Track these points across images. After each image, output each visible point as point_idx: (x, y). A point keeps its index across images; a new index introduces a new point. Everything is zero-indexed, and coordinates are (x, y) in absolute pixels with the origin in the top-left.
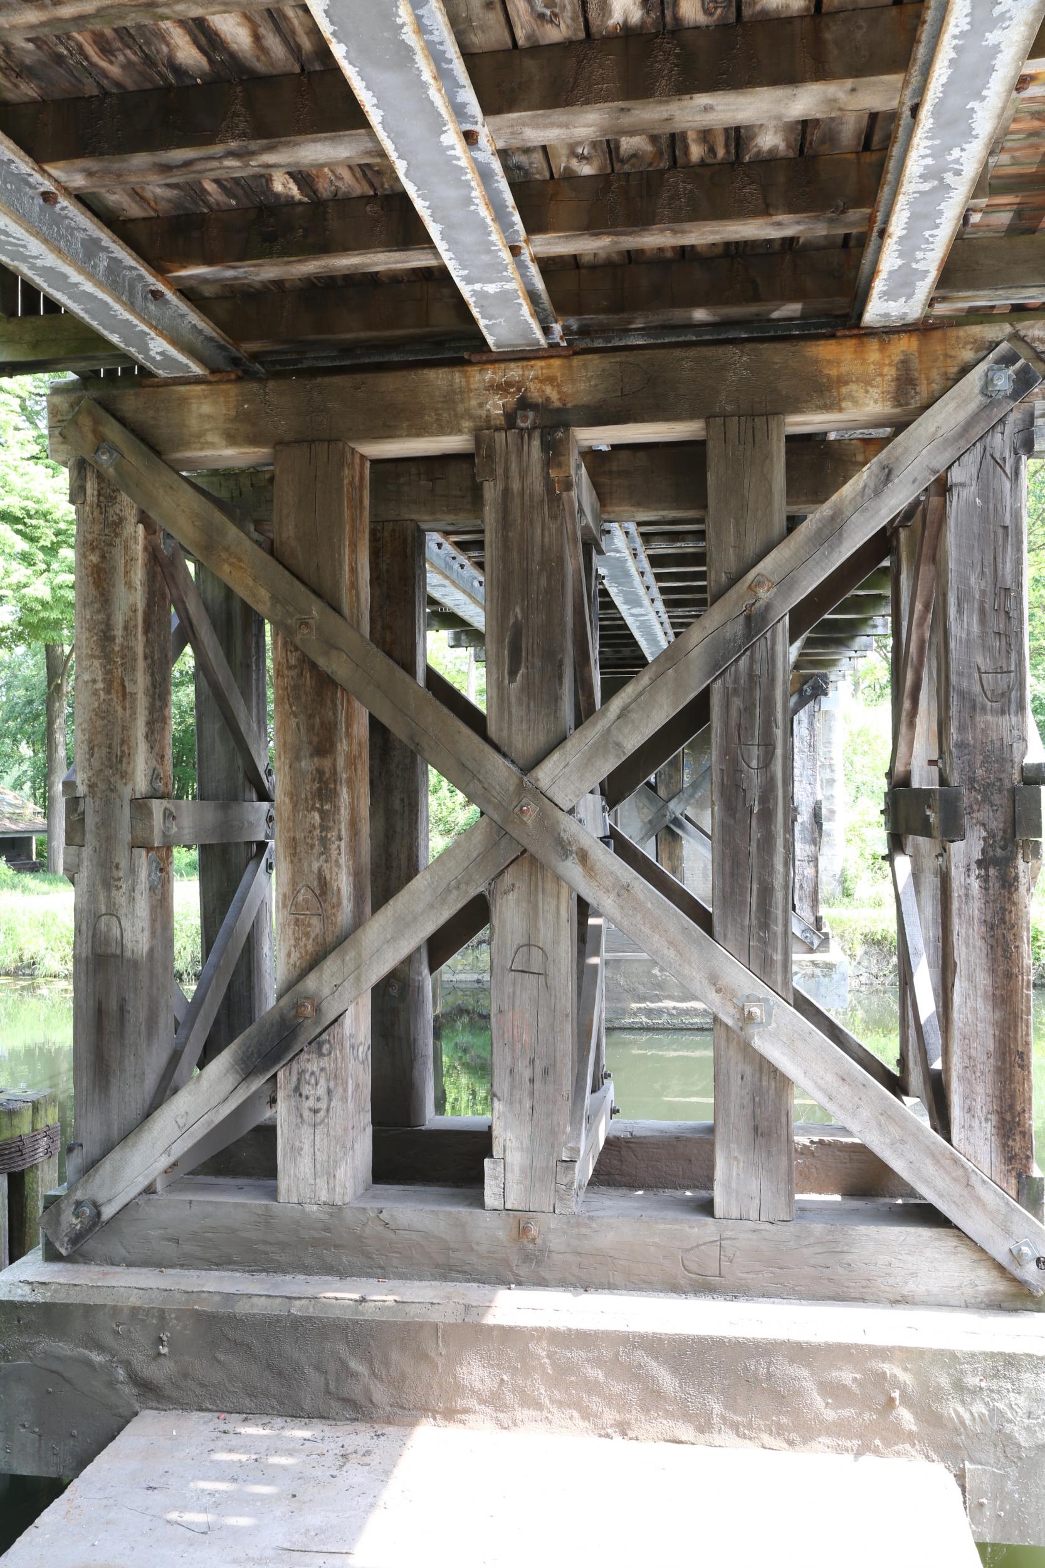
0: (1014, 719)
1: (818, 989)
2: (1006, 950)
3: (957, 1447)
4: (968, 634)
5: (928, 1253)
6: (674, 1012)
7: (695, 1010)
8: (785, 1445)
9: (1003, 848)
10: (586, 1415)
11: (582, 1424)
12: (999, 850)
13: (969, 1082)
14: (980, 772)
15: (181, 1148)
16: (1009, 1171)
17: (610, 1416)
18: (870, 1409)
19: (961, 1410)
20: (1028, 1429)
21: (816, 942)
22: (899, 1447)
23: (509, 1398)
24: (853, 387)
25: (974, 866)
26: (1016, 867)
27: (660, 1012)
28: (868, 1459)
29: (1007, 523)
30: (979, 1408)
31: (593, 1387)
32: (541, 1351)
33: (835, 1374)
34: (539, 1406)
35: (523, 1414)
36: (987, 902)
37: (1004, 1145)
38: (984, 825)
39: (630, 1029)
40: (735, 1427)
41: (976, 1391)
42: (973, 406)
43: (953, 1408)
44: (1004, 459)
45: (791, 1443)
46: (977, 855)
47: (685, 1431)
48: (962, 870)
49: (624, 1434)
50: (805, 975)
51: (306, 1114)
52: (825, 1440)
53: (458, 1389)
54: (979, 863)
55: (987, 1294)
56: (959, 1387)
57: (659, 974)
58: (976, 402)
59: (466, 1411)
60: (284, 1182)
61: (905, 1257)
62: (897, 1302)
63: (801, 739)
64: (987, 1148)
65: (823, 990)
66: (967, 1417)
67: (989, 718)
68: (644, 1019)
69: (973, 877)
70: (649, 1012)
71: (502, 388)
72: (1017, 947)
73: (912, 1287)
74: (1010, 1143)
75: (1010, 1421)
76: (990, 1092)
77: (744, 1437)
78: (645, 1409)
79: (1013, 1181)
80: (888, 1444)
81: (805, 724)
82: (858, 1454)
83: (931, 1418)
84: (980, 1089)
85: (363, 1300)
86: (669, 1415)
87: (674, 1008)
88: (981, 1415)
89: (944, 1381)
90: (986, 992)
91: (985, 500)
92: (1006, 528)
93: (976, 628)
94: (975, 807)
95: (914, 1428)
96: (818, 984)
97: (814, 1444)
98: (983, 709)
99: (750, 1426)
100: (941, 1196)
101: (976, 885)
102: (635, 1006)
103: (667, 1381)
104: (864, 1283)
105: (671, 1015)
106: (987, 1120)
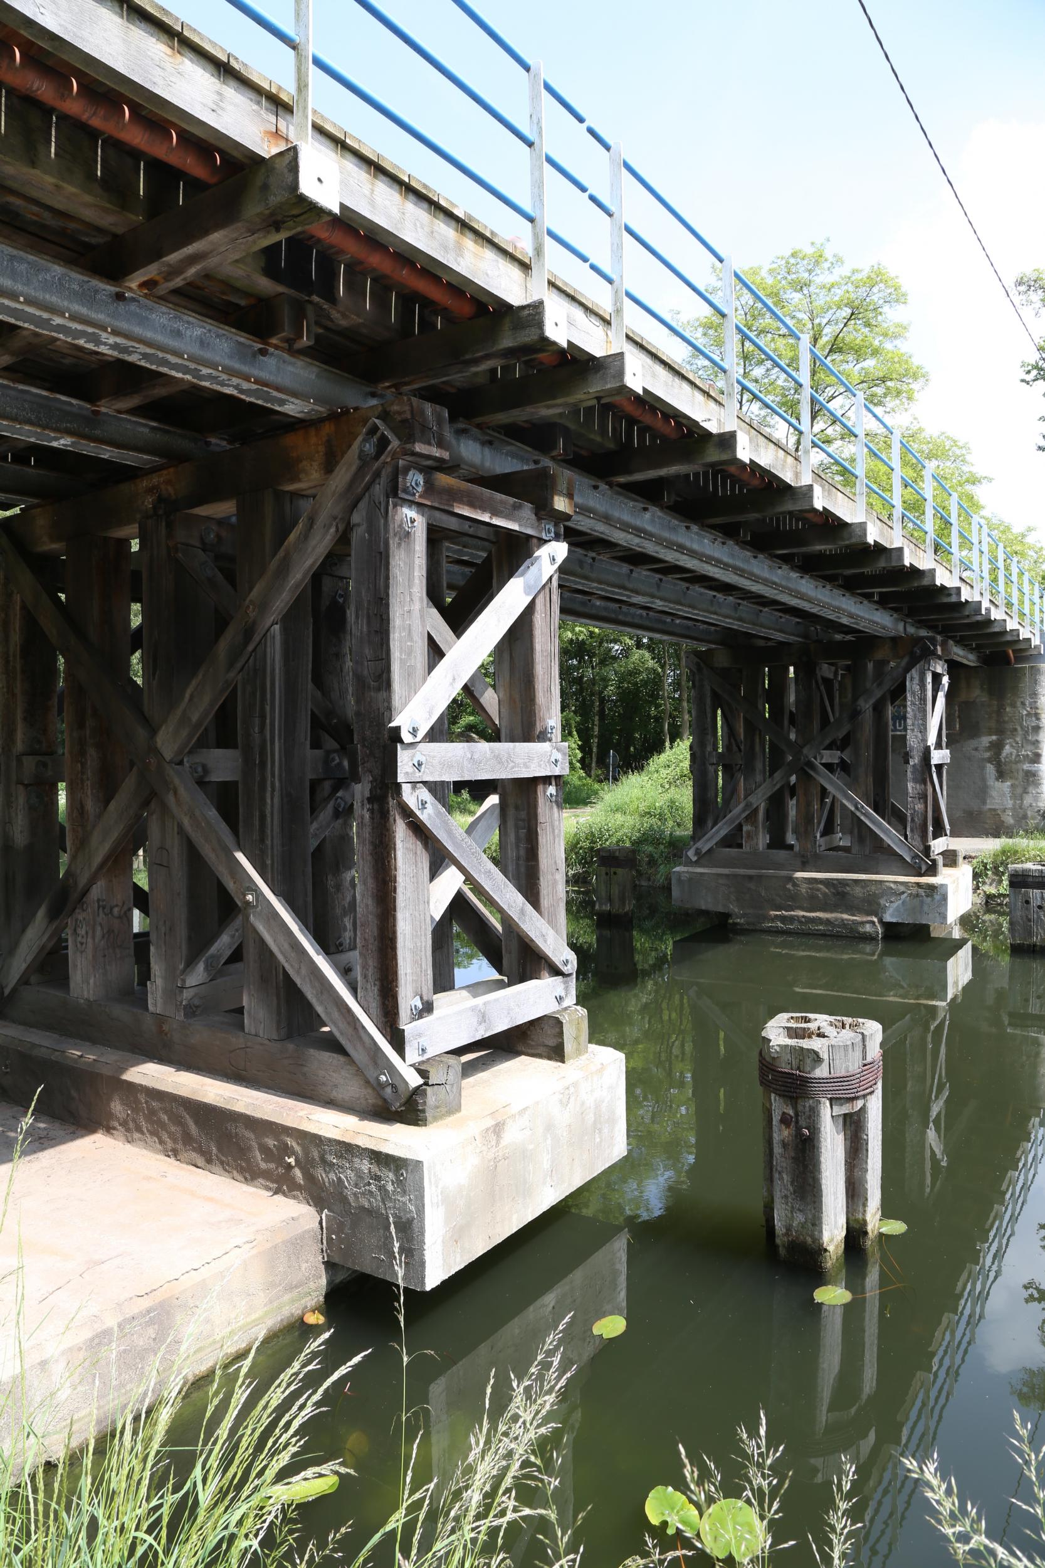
0: (385, 694)
1: (922, 906)
2: (383, 864)
3: (321, 1198)
4: (361, 633)
5: (343, 1073)
6: (803, 920)
7: (820, 919)
8: (243, 1179)
9: (381, 789)
10: (161, 1142)
11: (158, 1146)
12: (379, 791)
13: (365, 958)
14: (368, 733)
15: (29, 959)
16: (386, 1022)
17: (170, 1144)
18: (282, 1166)
19: (324, 1176)
20: (355, 1194)
21: (924, 868)
22: (295, 1193)
23: (131, 1125)
24: (304, 463)
25: (366, 802)
26: (388, 803)
27: (792, 919)
28: (279, 1198)
29: (382, 550)
30: (332, 1176)
31: (163, 1126)
32: (142, 1098)
33: (266, 1140)
34: (142, 1133)
35: (137, 1135)
36: (373, 829)
37: (383, 1004)
38: (371, 772)
39: (769, 931)
40: (222, 1163)
41: (332, 1165)
42: (354, 468)
43: (320, 1173)
44: (380, 503)
45: (246, 1179)
46: (367, 794)
47: (200, 1161)
48: (360, 804)
49: (175, 1156)
50: (910, 895)
51: (79, 945)
52: (261, 1180)
53: (111, 1116)
54: (368, 799)
55: (373, 1105)
56: (323, 1160)
57: (792, 888)
58: (356, 463)
59: (114, 1128)
60: (72, 985)
61: (332, 1073)
62: (328, 1103)
63: (913, 693)
64: (374, 1005)
65: (926, 908)
66: (326, 1180)
67: (372, 694)
68: (780, 924)
69: (365, 810)
70: (783, 919)
71: (150, 490)
72: (389, 862)
73: (335, 1094)
74: (386, 1002)
75: (346, 1188)
76: (375, 964)
77: (226, 1170)
78: (185, 1144)
79: (388, 1030)
80: (290, 1190)
81: (916, 681)
82: (276, 1193)
83: (309, 1177)
84: (370, 962)
85: (81, 1056)
86: (194, 1150)
87: (803, 916)
88: (333, 1180)
89: (316, 1154)
90: (373, 893)
91: (370, 535)
92: (381, 553)
93: (365, 629)
94: (366, 759)
95: (302, 1182)
96: (922, 902)
97: (256, 1182)
98: (369, 687)
99: (228, 1165)
100: (342, 1034)
101: (367, 816)
102: (773, 913)
103: (193, 1129)
104: (312, 1087)
105: (801, 922)
106: (375, 984)
